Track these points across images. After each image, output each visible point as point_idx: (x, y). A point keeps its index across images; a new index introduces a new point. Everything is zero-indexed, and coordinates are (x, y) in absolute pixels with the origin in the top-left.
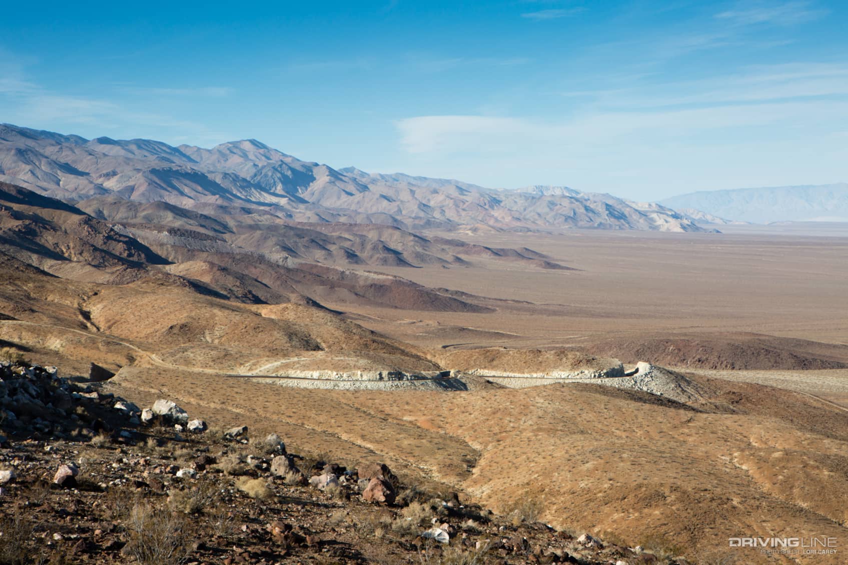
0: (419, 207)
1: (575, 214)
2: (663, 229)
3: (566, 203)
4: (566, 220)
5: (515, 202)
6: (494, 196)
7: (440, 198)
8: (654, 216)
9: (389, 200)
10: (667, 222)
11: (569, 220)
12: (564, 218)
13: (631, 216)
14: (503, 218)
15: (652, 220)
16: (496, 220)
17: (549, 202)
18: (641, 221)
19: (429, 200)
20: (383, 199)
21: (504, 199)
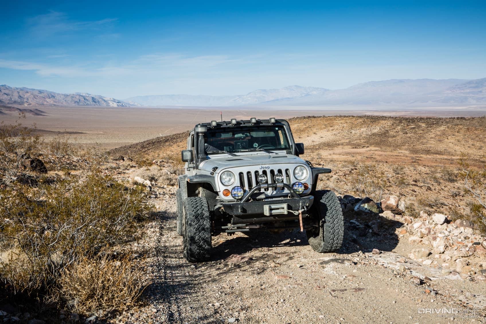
0: (18, 98)
1: (79, 101)
2: (111, 106)
3: (78, 97)
4: (75, 103)
5: (60, 97)
6: (53, 95)
7: (28, 94)
8: (109, 102)
9: (7, 95)
10: (113, 104)
11: (76, 103)
12: (74, 102)
13: (101, 102)
14: (50, 101)
15: (109, 103)
16: (47, 102)
17: (72, 97)
18: (105, 103)
19: (24, 95)
20: (5, 95)
21: (56, 95)
